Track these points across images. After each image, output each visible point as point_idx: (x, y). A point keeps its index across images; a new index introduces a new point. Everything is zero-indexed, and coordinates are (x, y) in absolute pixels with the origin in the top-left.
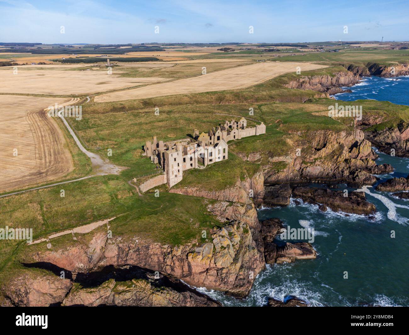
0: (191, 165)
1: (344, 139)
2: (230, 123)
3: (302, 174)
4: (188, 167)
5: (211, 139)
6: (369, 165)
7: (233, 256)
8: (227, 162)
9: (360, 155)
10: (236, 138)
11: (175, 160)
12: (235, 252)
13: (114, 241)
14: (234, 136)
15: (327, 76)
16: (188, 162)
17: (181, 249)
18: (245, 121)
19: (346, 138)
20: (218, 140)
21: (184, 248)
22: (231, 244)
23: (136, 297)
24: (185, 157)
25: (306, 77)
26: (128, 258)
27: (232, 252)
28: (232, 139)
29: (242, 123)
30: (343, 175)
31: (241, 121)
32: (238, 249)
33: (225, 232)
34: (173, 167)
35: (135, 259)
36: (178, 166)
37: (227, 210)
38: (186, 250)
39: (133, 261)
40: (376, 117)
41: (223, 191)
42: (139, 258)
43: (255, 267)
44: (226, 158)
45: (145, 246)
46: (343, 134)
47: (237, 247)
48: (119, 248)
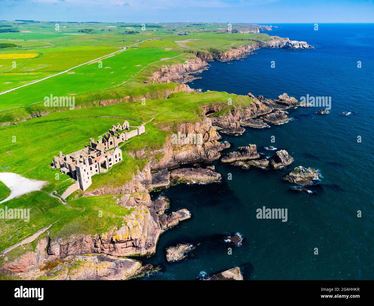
0: (97, 171)
1: (199, 128)
2: (117, 127)
3: (175, 159)
4: (95, 173)
5: (105, 145)
6: (216, 145)
7: (142, 230)
8: (123, 163)
9: (210, 138)
10: (124, 139)
11: (85, 171)
12: (142, 227)
13: (56, 242)
14: (123, 139)
15: (182, 65)
16: (94, 169)
17: (107, 235)
18: (128, 123)
19: (200, 127)
20: (111, 145)
21: (109, 234)
22: (139, 224)
23: (85, 273)
24: (91, 166)
25: (166, 66)
26: (68, 251)
27: (141, 228)
28: (122, 141)
29: (126, 125)
30: (201, 155)
31: (125, 123)
32: (143, 225)
33: (133, 216)
34: (84, 176)
35: (73, 250)
36: (88, 174)
37: (130, 200)
38: (110, 234)
39: (72, 252)
40: (218, 106)
41: (124, 186)
42: (76, 248)
43: (155, 233)
44: (122, 159)
45: (80, 239)
46: (198, 124)
47: (143, 224)
48: (61, 246)
